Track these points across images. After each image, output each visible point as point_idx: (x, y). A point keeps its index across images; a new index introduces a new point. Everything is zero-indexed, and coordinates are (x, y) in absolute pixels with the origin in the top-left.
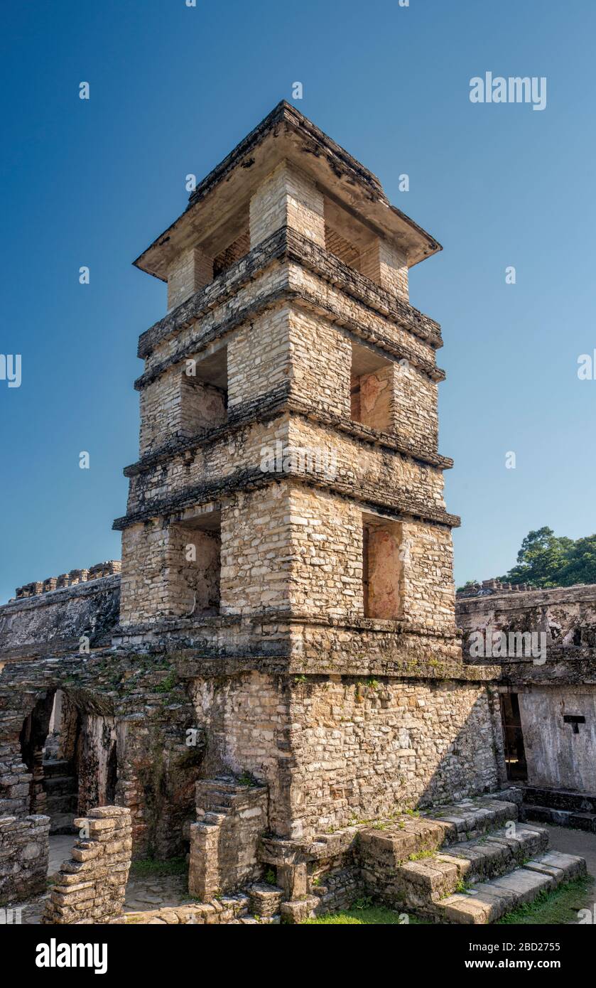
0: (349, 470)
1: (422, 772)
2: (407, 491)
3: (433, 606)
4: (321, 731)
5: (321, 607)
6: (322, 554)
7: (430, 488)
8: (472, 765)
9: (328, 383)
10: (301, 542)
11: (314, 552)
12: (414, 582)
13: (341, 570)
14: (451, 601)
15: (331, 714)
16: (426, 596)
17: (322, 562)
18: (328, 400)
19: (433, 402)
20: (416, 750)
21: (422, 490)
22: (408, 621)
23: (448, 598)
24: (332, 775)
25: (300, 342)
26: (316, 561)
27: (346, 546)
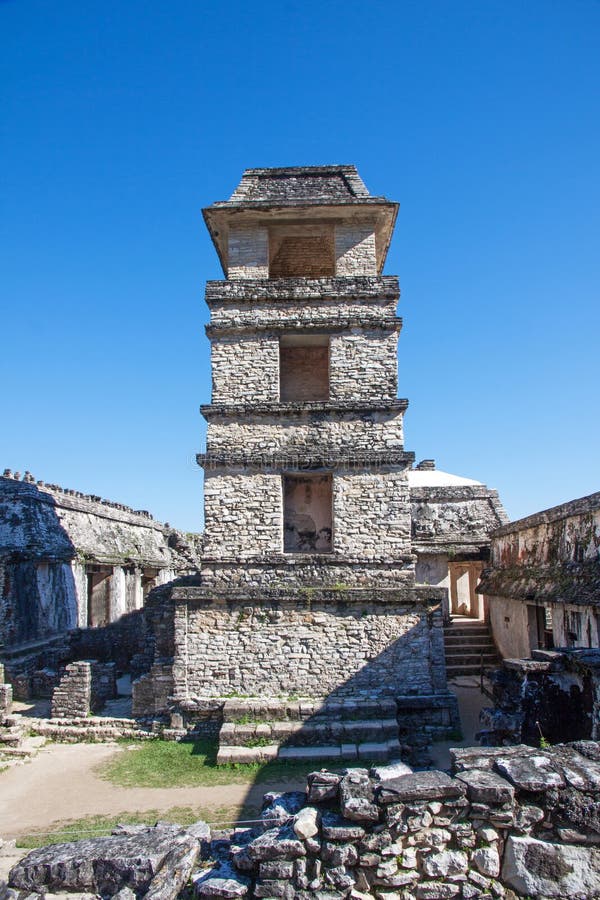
0: (271, 441)
1: (318, 671)
2: (344, 442)
3: (377, 538)
4: (205, 636)
5: (233, 551)
6: (234, 512)
7: (378, 432)
8: (392, 670)
9: (252, 379)
10: (214, 507)
11: (226, 512)
12: (346, 519)
13: (257, 521)
14: (404, 531)
15: (216, 625)
16: (363, 529)
17: (235, 518)
18: (250, 393)
19: (390, 351)
20: (311, 655)
21: (366, 437)
22: (338, 553)
23: (397, 529)
24: (213, 663)
25: (221, 359)
26: (228, 518)
27: (261, 502)
